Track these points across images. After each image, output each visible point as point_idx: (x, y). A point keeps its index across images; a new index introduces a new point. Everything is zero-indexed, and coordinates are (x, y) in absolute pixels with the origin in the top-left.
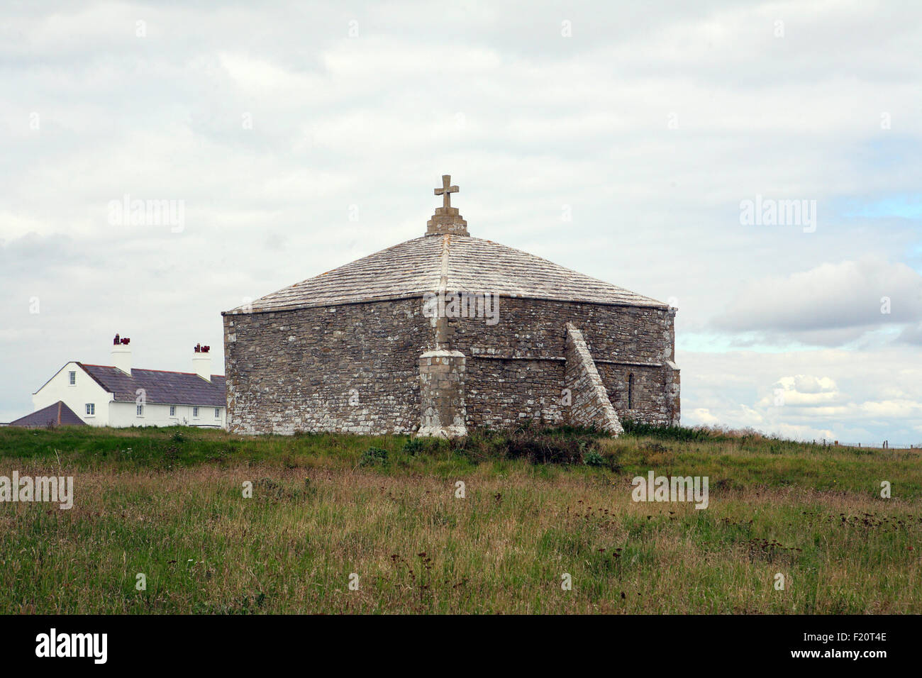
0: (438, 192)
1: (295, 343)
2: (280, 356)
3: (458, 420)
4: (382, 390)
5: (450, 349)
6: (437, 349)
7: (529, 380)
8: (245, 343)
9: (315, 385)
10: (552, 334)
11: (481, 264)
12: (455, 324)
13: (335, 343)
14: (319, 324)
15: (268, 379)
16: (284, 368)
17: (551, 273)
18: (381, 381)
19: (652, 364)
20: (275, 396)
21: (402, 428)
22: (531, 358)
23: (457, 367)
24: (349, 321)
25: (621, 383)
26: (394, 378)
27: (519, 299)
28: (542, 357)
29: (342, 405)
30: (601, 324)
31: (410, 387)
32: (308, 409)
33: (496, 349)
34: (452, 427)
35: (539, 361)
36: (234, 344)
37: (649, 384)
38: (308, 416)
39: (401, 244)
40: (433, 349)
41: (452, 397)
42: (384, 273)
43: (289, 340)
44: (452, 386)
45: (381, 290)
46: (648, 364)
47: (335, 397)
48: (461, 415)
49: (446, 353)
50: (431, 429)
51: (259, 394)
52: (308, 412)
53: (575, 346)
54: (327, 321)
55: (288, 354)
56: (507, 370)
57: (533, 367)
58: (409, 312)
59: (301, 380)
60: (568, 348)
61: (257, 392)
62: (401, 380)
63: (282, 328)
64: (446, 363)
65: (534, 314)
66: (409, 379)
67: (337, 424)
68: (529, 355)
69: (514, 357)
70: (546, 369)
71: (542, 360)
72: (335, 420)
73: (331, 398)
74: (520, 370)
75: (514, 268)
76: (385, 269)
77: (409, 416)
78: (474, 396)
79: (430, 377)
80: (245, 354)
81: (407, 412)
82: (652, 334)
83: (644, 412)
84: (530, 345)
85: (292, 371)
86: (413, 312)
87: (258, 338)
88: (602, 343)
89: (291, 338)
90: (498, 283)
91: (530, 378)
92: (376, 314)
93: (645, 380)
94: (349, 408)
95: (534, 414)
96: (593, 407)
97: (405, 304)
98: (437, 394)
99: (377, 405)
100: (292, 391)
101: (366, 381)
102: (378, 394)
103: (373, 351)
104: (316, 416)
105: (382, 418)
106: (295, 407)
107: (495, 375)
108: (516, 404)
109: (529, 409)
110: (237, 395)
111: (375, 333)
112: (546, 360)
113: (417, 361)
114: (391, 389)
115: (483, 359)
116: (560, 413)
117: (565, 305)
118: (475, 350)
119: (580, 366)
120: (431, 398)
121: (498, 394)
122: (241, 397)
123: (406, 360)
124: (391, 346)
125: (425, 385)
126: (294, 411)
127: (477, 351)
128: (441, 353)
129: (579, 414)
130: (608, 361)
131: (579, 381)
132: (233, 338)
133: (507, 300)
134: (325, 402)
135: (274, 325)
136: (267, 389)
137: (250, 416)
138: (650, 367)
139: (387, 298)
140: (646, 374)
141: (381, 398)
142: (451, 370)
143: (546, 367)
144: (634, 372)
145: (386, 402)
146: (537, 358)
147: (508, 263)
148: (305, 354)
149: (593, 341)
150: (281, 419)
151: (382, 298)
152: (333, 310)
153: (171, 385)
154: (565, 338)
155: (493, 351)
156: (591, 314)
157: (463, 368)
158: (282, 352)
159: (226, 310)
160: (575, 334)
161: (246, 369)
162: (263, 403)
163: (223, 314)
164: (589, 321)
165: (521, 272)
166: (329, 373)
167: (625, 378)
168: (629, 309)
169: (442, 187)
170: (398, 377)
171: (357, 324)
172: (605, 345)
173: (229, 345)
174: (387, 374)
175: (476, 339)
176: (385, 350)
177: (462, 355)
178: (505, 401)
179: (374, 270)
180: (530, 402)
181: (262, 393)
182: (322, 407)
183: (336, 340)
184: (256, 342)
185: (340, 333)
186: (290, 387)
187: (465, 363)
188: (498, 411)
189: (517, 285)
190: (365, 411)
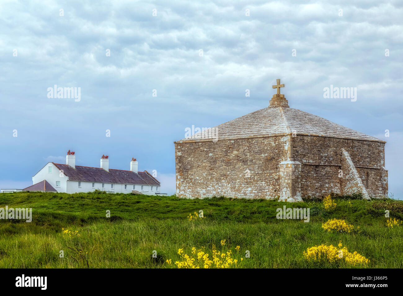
0: (274, 87)
1: (212, 157)
2: (205, 162)
3: (298, 194)
4: (259, 179)
5: (294, 160)
6: (288, 160)
7: (327, 175)
8: (186, 156)
9: (223, 176)
10: (336, 154)
11: (300, 120)
12: (296, 148)
13: (234, 157)
14: (225, 148)
15: (198, 173)
16: (207, 168)
17: (330, 125)
18: (258, 175)
19: (376, 168)
20: (202, 181)
21: (270, 197)
22: (328, 165)
23: (298, 169)
24: (241, 147)
25: (364, 177)
26: (265, 173)
27: (322, 137)
28: (332, 164)
29: (237, 186)
30: (356, 149)
31: (274, 178)
32: (220, 188)
33: (313, 160)
34: (295, 197)
35: (330, 166)
36: (180, 156)
37: (375, 177)
38: (219, 191)
39: (258, 111)
40: (286, 160)
41: (296, 183)
42: (254, 125)
43: (209, 155)
44: (296, 178)
45: (256, 132)
46: (375, 168)
47: (234, 182)
48: (299, 192)
49: (293, 162)
50: (286, 198)
51: (193, 180)
52: (219, 189)
53: (346, 159)
54: (229, 146)
55: (209, 161)
56: (317, 170)
57: (328, 169)
58: (273, 143)
59: (216, 174)
60: (342, 160)
61: (192, 179)
62: (269, 175)
63: (205, 150)
64: (293, 166)
65: (328, 144)
66: (273, 174)
67: (235, 195)
68: (326, 163)
69: (320, 164)
70: (333, 170)
71: (332, 166)
72: (234, 193)
73: (231, 182)
74: (323, 170)
75: (314, 123)
76: (254, 123)
77: (273, 191)
78: (304, 183)
79: (285, 174)
80: (186, 161)
81: (272, 190)
82: (376, 154)
83: (373, 190)
84: (327, 159)
85: (211, 169)
86: (275, 143)
87: (193, 154)
88: (356, 158)
90: (311, 130)
91: (327, 174)
92: (255, 143)
93: (373, 175)
94: (241, 187)
95: (328, 191)
96: (356, 188)
97: (270, 139)
98: (289, 181)
99: (256, 186)
100: (211, 179)
101: (250, 175)
102: (257, 181)
103: (254, 161)
104: (224, 191)
105: (259, 192)
106: (213, 186)
107: (312, 173)
108: (321, 186)
109: (327, 189)
110: (182, 180)
111: (255, 152)
112: (334, 166)
113: (277, 166)
114: (264, 179)
115: (308, 165)
116: (339, 190)
117: (341, 140)
118: (304, 161)
119: (349, 169)
120: (286, 183)
121: (314, 182)
122: (184, 181)
123: (271, 165)
124: (263, 158)
125: (283, 177)
126: (212, 188)
127: (305, 161)
129: (349, 191)
130: (358, 166)
131: (348, 176)
132: (179, 154)
133: (317, 137)
134: (228, 184)
135: (201, 148)
136: (198, 178)
137: (189, 190)
138: (375, 169)
139: (261, 136)
140: (373, 172)
141: (258, 183)
142: (295, 170)
143: (333, 169)
144: (369, 172)
145: (261, 185)
146: (330, 165)
147: (311, 120)
148: (218, 162)
149: (353, 156)
150: (205, 192)
151: (259, 136)
152: (233, 142)
153: (92, 173)
154: (341, 155)
155: (312, 161)
156: (351, 144)
157: (300, 169)
158: (205, 161)
159: (176, 141)
160: (346, 154)
161: (187, 168)
162: (195, 184)
163: (175, 143)
164: (350, 147)
165: (318, 125)
166: (230, 171)
167: (365, 174)
168: (367, 142)
169: (276, 85)
170: (267, 173)
171: (245, 148)
172: (357, 159)
173: (178, 157)
174: (261, 172)
175: (305, 156)
176: (260, 160)
177: (299, 163)
178: (317, 185)
179: (248, 123)
180: (327, 185)
181: (195, 180)
182: (227, 186)
183: (234, 155)
184: (191, 156)
185: (236, 152)
186: (210, 177)
187: (301, 167)
188: (314, 190)
189: (319, 131)
190: (249, 189)
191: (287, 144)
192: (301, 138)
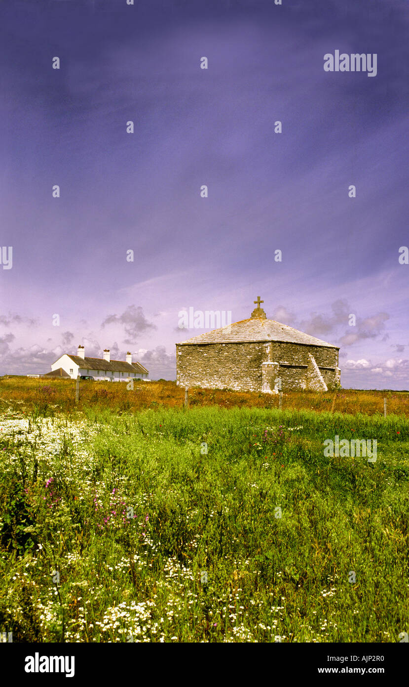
0: (256, 302)
1: (207, 356)
2: (201, 361)
3: (276, 388)
4: (245, 375)
5: (274, 361)
7: (297, 374)
8: (186, 355)
9: (215, 372)
10: (304, 357)
12: (275, 352)
14: (218, 350)
15: (195, 369)
16: (202, 365)
18: (244, 372)
19: (332, 368)
20: (198, 375)
21: (253, 390)
22: (298, 365)
23: (276, 368)
24: (231, 349)
25: (324, 375)
26: (250, 371)
27: (295, 343)
28: (301, 365)
29: (226, 380)
30: (319, 353)
31: (257, 375)
32: (212, 381)
33: (287, 362)
34: (274, 390)
36: (181, 356)
37: (331, 375)
38: (212, 383)
39: (242, 321)
40: (267, 361)
41: (274, 379)
42: (240, 332)
44: (274, 375)
45: (243, 338)
47: (224, 377)
49: (272, 363)
50: (266, 390)
53: (312, 361)
54: (221, 349)
55: (204, 360)
56: (290, 370)
57: (298, 369)
58: (258, 347)
59: (209, 370)
60: (309, 362)
61: (190, 373)
62: (253, 372)
63: (201, 351)
64: (273, 366)
65: (299, 349)
66: (256, 372)
69: (293, 365)
70: (302, 369)
72: (224, 385)
73: (222, 377)
74: (294, 370)
76: (240, 330)
78: (280, 379)
79: (266, 372)
80: (185, 359)
81: (256, 384)
82: (333, 357)
84: (298, 361)
85: (205, 367)
87: (191, 354)
88: (319, 360)
89: (205, 354)
90: (285, 337)
91: (297, 372)
92: (242, 347)
94: (230, 381)
95: (298, 386)
96: (318, 384)
97: (255, 344)
98: (269, 378)
99: (242, 381)
100: (205, 374)
101: (238, 371)
103: (241, 361)
104: (215, 383)
105: (245, 386)
107: (287, 371)
108: (293, 382)
109: (296, 384)
110: (182, 374)
111: (242, 354)
113: (260, 365)
114: (249, 375)
115: (284, 365)
116: (306, 386)
117: (308, 346)
119: (314, 369)
120: (267, 379)
121: (288, 378)
123: (255, 365)
124: (249, 359)
125: (264, 374)
126: (206, 381)
127: (282, 362)
128: (270, 362)
129: (313, 387)
130: (320, 367)
131: (313, 374)
132: (180, 353)
134: (220, 379)
135: (198, 349)
136: (194, 373)
137: (187, 382)
139: (248, 342)
140: (330, 372)
141: (244, 378)
142: (274, 369)
144: (327, 371)
145: (246, 380)
148: (211, 360)
149: (317, 359)
151: (245, 342)
152: (224, 345)
153: (97, 363)
154: (308, 358)
156: (315, 350)
157: (278, 369)
159: (178, 343)
160: (312, 357)
161: (186, 365)
162: (192, 377)
163: (177, 345)
164: (315, 352)
166: (222, 368)
167: (325, 373)
171: (234, 350)
173: (178, 356)
174: (247, 370)
175: (281, 358)
176: (246, 361)
177: (277, 364)
178: (290, 381)
179: (236, 330)
180: (297, 381)
181: (192, 374)
182: (218, 380)
183: (225, 356)
185: (227, 353)
187: (279, 367)
189: (291, 338)
190: (237, 383)
191: (269, 348)
192: (279, 344)
